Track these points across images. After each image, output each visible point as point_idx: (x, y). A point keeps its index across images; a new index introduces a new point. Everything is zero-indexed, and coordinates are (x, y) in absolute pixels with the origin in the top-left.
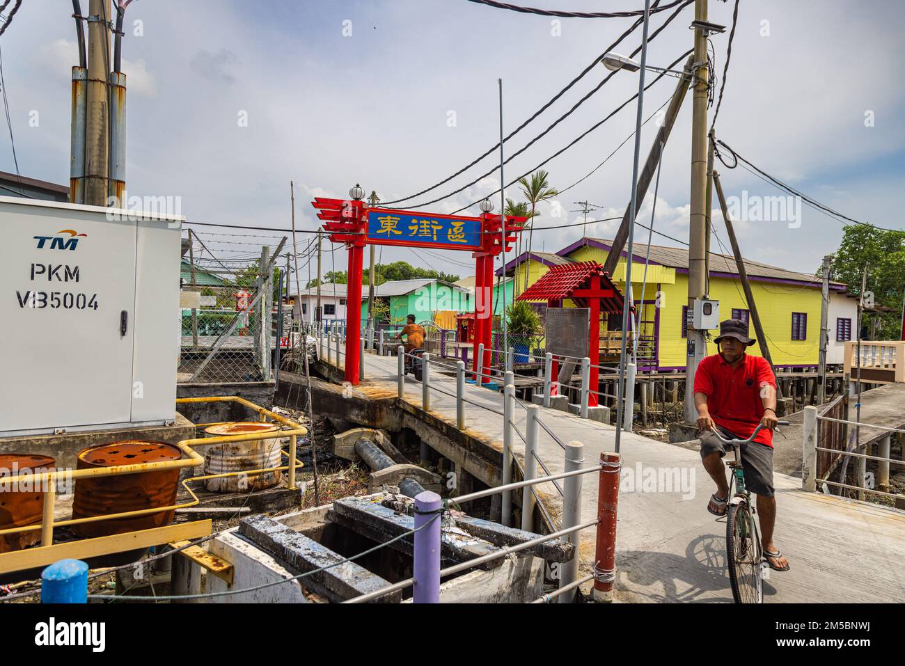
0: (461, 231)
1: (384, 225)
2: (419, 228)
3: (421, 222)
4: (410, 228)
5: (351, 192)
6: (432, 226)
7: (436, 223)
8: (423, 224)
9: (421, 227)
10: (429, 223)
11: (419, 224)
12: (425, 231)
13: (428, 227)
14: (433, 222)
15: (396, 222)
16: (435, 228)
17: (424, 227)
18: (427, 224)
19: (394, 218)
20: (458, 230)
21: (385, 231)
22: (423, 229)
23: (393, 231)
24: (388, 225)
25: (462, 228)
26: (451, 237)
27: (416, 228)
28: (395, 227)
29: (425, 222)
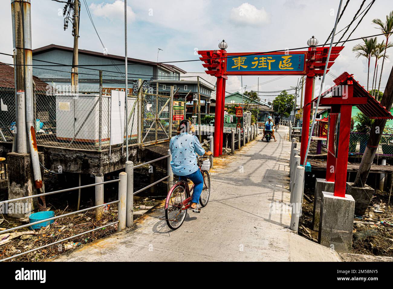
0: (289, 62)
1: (236, 63)
2: (259, 63)
3: (260, 59)
4: (253, 63)
5: (220, 46)
6: (268, 61)
7: (271, 58)
8: (261, 60)
9: (260, 62)
10: (266, 58)
11: (259, 60)
12: (263, 64)
13: (265, 61)
14: (268, 58)
15: (244, 60)
16: (270, 62)
17: (262, 61)
18: (264, 60)
19: (242, 58)
20: (286, 61)
21: (236, 67)
22: (262, 63)
23: (241, 66)
24: (239, 63)
25: (290, 60)
26: (281, 67)
27: (257, 62)
28: (243, 63)
29: (263, 58)
